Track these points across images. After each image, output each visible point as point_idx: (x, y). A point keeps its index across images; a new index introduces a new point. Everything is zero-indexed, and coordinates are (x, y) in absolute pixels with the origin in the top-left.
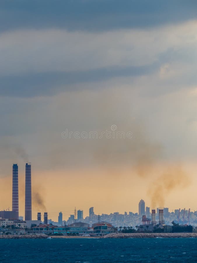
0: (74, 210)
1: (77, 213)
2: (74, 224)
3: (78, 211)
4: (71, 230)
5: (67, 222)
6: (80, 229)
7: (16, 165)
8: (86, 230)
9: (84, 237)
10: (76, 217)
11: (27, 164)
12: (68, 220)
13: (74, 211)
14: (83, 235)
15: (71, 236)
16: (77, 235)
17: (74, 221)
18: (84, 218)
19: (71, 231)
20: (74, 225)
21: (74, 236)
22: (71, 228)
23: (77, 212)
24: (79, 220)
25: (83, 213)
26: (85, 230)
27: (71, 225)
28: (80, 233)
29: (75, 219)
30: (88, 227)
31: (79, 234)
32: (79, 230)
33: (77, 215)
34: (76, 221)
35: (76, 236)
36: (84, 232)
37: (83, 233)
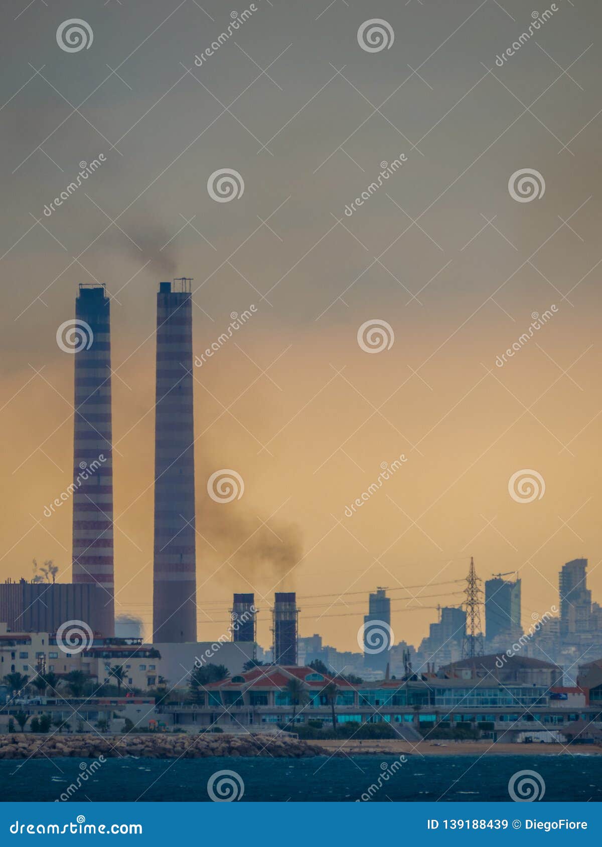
0: (467, 574)
1: (481, 597)
2: (462, 664)
3: (488, 584)
4: (448, 702)
5: (420, 654)
6: (500, 696)
7: (100, 291)
8: (541, 701)
9: (527, 746)
10: (478, 625)
11: (165, 287)
12: (426, 643)
13: (466, 585)
14: (522, 736)
15: (443, 743)
16: (481, 733)
17: (467, 647)
18: (529, 627)
19: (444, 707)
20: (466, 674)
21: (462, 738)
22: (442, 691)
23: (483, 588)
24: (497, 639)
25: (518, 596)
26: (533, 700)
27: (446, 672)
28: (498, 725)
29: (469, 632)
30: (549, 682)
31: (496, 727)
32: (494, 702)
33: (482, 608)
34: (477, 648)
35: (475, 738)
36: (530, 718)
37: (522, 723)
